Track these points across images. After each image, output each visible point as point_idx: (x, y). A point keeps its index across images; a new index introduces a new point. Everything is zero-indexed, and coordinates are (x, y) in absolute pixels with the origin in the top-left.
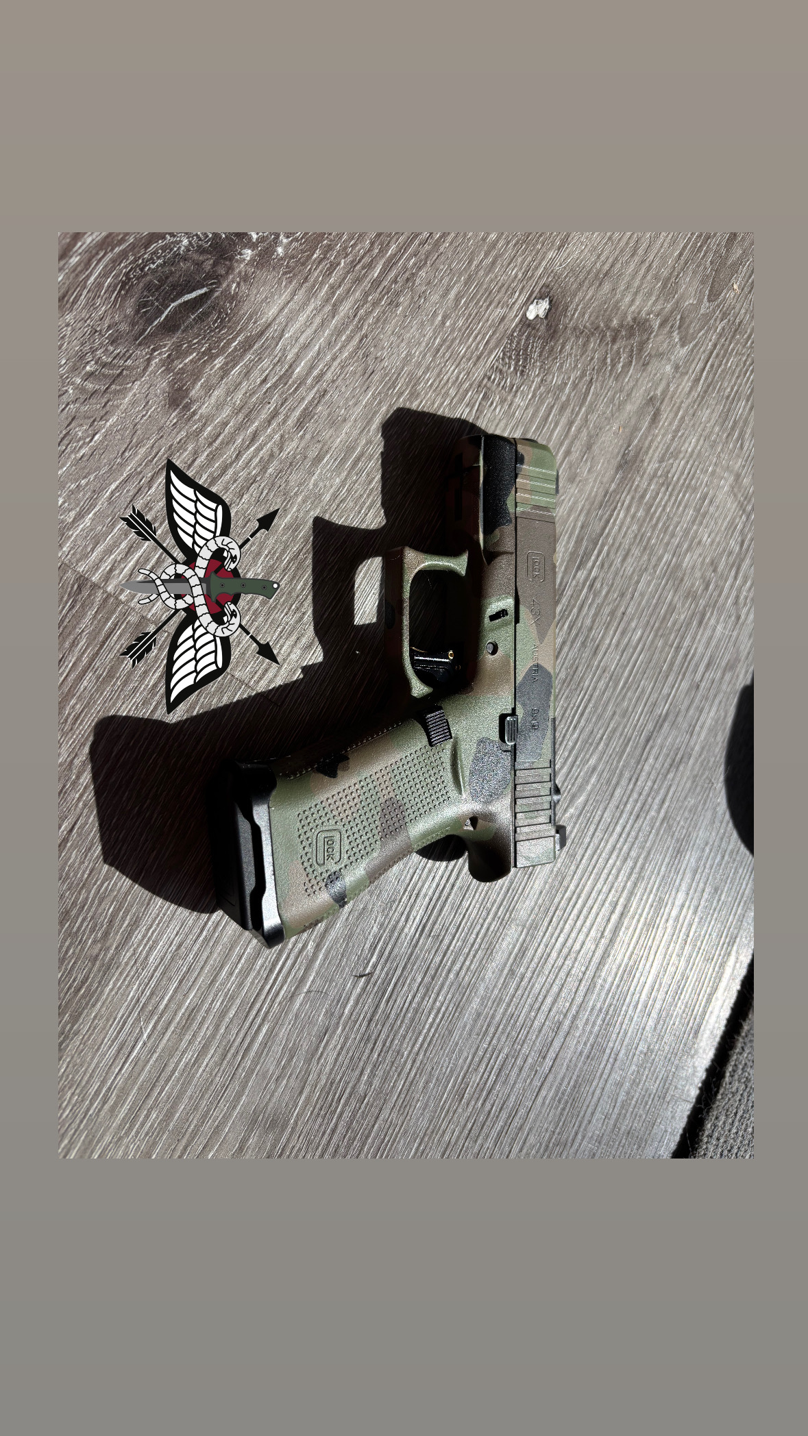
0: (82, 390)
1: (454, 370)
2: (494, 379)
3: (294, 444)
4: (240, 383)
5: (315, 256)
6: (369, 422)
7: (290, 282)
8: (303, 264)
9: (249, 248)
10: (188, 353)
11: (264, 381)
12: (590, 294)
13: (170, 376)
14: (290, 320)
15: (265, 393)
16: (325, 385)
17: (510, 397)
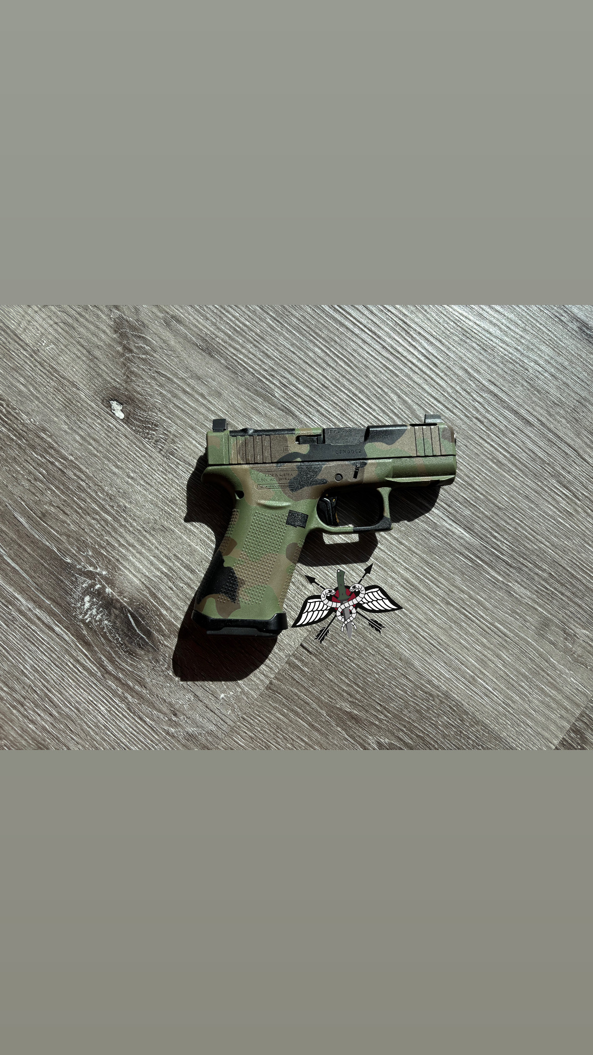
2: (161, 446)
4: (174, 602)
6: (190, 531)
7: (121, 569)
9: (105, 589)
10: (160, 627)
11: (171, 589)
12: (103, 367)
13: (172, 636)
14: (139, 571)
15: (177, 589)
16: (171, 555)
17: (171, 437)
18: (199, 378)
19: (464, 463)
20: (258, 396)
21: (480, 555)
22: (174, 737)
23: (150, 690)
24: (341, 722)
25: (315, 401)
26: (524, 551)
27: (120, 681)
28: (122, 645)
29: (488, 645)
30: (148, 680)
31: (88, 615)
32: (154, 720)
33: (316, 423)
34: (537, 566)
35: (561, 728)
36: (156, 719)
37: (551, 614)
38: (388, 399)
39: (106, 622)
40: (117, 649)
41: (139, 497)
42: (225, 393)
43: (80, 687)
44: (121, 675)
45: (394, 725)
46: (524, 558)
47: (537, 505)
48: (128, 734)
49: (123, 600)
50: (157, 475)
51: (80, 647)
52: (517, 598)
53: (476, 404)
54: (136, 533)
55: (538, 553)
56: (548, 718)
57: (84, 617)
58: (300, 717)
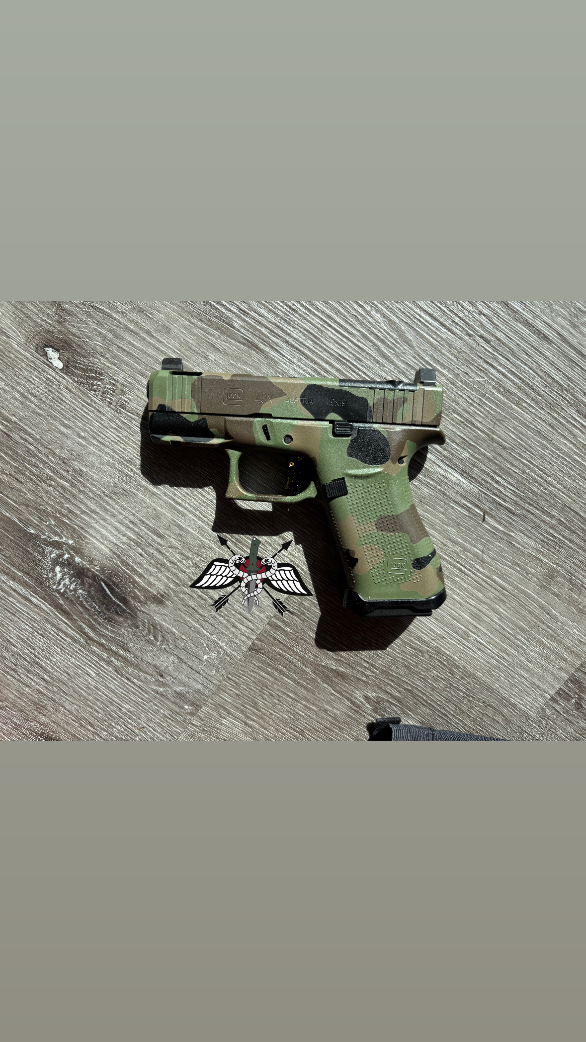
0: (162, 642)
1: (111, 432)
2: (111, 399)
3: (173, 541)
4: (146, 568)
5: (68, 522)
6: (153, 493)
7: (86, 537)
8: (74, 529)
9: (74, 559)
10: (135, 593)
11: (141, 555)
13: (149, 603)
14: (106, 539)
15: (147, 555)
16: (136, 520)
17: (120, 387)
18: (141, 311)
19: (464, 396)
20: (213, 328)
21: (478, 503)
22: (163, 695)
23: (134, 654)
24: (327, 679)
25: (281, 329)
26: (531, 496)
27: (104, 646)
28: (100, 612)
29: (484, 599)
30: (131, 645)
31: (61, 586)
32: (141, 681)
33: (284, 356)
34: (544, 512)
35: (558, 679)
36: (143, 680)
37: (557, 564)
38: (370, 319)
39: (81, 591)
40: (96, 617)
41: (92, 458)
42: (174, 328)
43: (65, 652)
44: (103, 641)
45: (381, 680)
46: (529, 504)
47: (550, 442)
48: (119, 694)
49: (94, 569)
50: (110, 432)
51: (60, 616)
52: (518, 548)
53: (482, 318)
54: (96, 498)
55: (547, 498)
56: (545, 669)
57: (58, 587)
58: (285, 675)
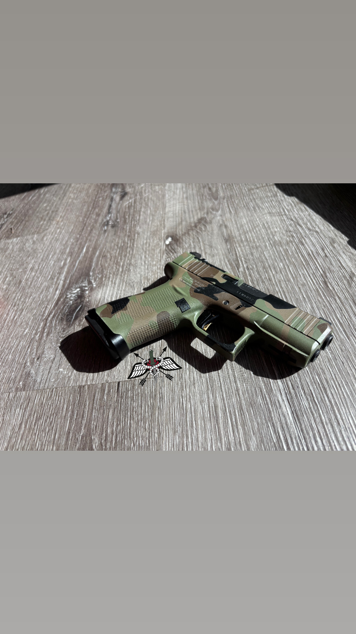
5: (104, 280)
7: (100, 288)
8: (102, 283)
12: (180, 227)
22: (25, 368)
23: (47, 339)
27: (45, 326)
28: (64, 314)
32: (30, 352)
39: (72, 302)
40: (61, 314)
41: (139, 270)
44: (48, 325)
49: (87, 299)
51: (54, 303)
54: (122, 281)
57: (69, 294)
58: (71, 419)
